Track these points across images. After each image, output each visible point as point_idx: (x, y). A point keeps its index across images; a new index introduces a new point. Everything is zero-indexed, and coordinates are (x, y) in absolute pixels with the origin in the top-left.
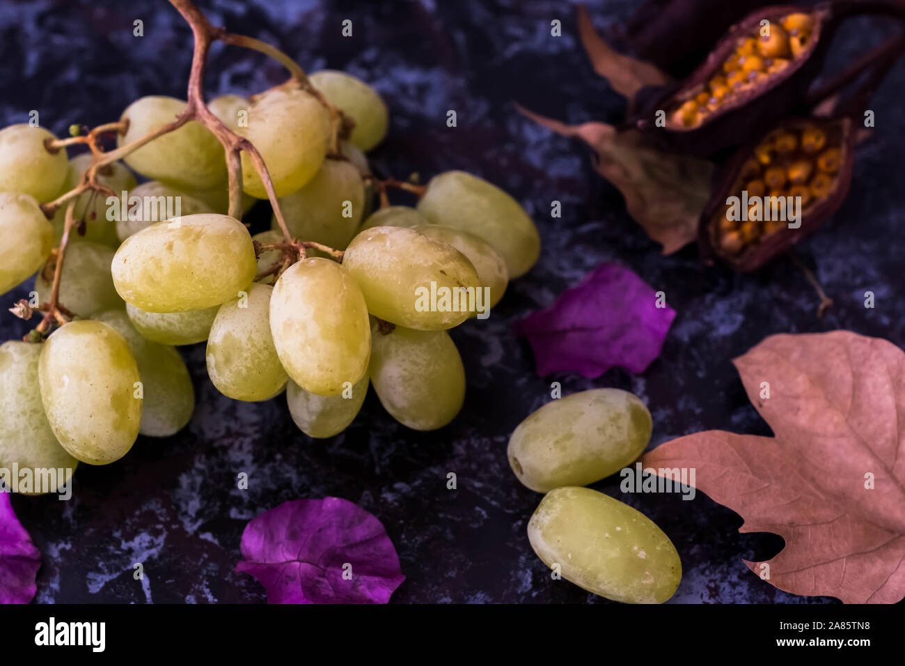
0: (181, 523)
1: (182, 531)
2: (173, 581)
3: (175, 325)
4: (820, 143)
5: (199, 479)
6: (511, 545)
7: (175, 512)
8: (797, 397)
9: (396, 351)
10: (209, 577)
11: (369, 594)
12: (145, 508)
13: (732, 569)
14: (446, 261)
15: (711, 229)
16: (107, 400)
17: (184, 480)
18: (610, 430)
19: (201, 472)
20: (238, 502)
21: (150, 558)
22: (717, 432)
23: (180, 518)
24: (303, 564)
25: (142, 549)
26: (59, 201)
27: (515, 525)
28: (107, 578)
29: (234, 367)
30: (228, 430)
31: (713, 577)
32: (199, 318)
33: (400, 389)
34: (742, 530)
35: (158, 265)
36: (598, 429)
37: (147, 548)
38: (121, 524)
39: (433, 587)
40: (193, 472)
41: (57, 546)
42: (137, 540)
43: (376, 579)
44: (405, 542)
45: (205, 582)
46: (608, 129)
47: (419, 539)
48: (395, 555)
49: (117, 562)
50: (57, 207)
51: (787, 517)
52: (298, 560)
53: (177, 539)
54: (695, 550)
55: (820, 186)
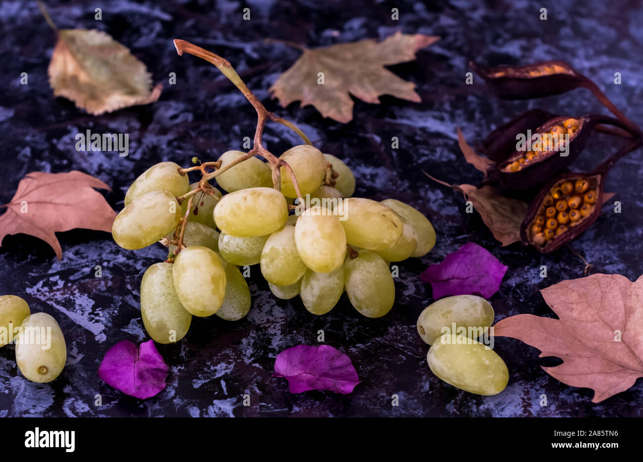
0: (243, 359)
1: (243, 362)
2: (238, 384)
3: (244, 250)
4: (585, 186)
5: (252, 341)
6: (418, 371)
7: (240, 354)
8: (572, 303)
9: (359, 265)
10: (257, 382)
11: (342, 388)
12: (223, 353)
13: (536, 383)
14: (385, 211)
15: (527, 231)
16: (209, 278)
17: (244, 341)
18: (471, 311)
19: (254, 338)
20: (273, 351)
21: (226, 373)
22: (528, 315)
23: (242, 357)
24: (307, 375)
25: (222, 370)
26: (185, 196)
27: (420, 363)
28: (203, 382)
29: (275, 263)
30: (268, 319)
31: (526, 386)
32: (257, 246)
33: (360, 287)
34: (541, 356)
35: (239, 207)
36: (465, 309)
37: (224, 369)
38: (211, 359)
39: (376, 388)
40: (249, 337)
41: (177, 368)
42: (219, 366)
43: (346, 382)
44: (362, 369)
45: (255, 384)
46: (474, 188)
47: (369, 368)
48: (356, 374)
49: (208, 375)
50: (184, 199)
51: (565, 352)
52: (305, 373)
53: (240, 366)
54: (517, 375)
55: (585, 209)
